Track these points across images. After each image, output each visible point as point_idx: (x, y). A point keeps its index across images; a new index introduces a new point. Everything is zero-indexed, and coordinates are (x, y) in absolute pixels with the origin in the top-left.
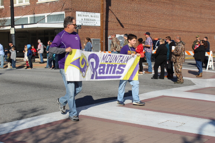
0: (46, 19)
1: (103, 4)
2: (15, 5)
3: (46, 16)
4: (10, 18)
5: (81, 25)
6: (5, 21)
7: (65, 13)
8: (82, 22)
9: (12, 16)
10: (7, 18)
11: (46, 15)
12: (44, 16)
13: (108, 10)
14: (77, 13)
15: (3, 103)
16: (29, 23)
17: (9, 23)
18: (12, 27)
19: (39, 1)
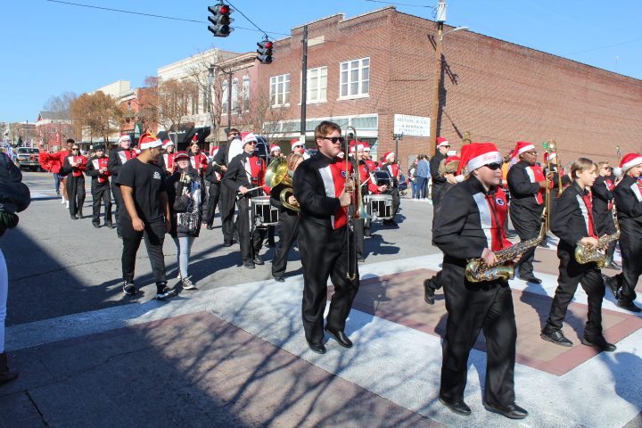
3: (350, 119)
4: (300, 121)
5: (402, 134)
6: (293, 124)
7: (377, 116)
8: (403, 130)
9: (304, 116)
10: (295, 121)
11: (350, 117)
12: (347, 120)
13: (440, 112)
14: (397, 116)
17: (298, 128)
18: (302, 134)
19: (341, 98)
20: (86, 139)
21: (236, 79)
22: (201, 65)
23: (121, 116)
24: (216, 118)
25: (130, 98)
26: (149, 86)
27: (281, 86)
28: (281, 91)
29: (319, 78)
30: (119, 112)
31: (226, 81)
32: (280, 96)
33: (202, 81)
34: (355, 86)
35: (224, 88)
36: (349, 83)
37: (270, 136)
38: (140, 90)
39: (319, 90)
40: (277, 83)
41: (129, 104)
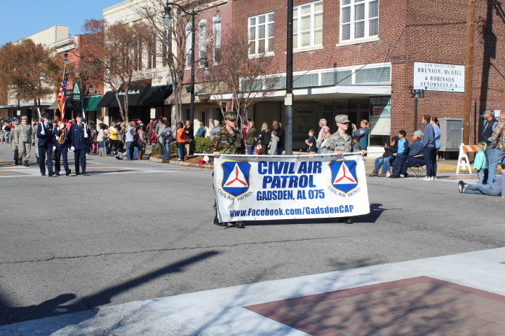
0: (354, 76)
1: (472, 48)
2: (295, 50)
3: (354, 71)
4: (285, 75)
5: (424, 89)
6: (276, 80)
7: (391, 66)
8: (426, 84)
9: (290, 70)
10: (278, 75)
11: (353, 68)
12: (350, 71)
14: (417, 65)
15: (269, 240)
16: (319, 85)
17: (283, 84)
18: (287, 93)
19: (342, 42)
20: (12, 102)
21: (203, 21)
22: (157, 3)
23: (56, 73)
24: (177, 73)
25: (67, 48)
26: (90, 32)
27: (262, 29)
28: (262, 35)
29: (312, 17)
30: (54, 67)
31: (189, 25)
32: (262, 43)
33: (157, 25)
34: (360, 26)
35: (187, 33)
36: (352, 22)
37: (246, 95)
38: (81, 37)
39: (312, 33)
40: (257, 25)
41: (66, 55)
